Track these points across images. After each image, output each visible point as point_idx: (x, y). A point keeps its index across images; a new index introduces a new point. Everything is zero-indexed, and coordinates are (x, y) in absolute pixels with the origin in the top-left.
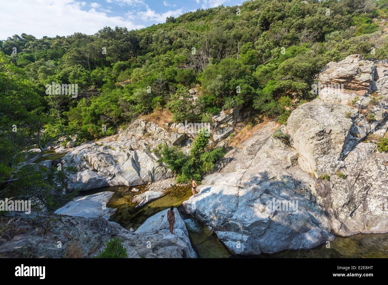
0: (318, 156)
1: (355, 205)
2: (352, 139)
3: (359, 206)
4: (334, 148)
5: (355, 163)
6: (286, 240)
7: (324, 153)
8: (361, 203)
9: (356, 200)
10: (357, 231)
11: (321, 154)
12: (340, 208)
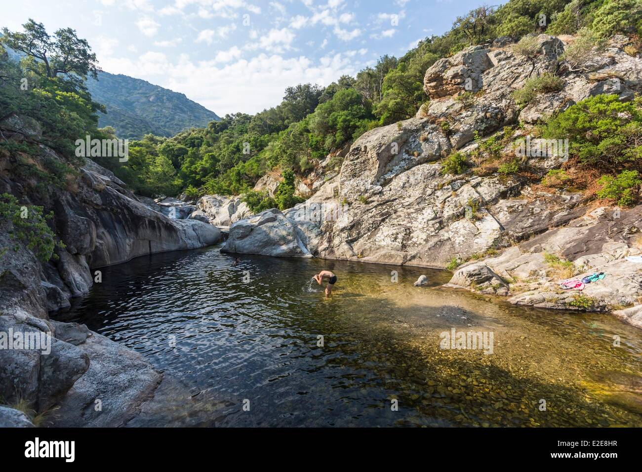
0: (345, 178)
1: (360, 231)
2: (405, 159)
3: (365, 234)
4: (370, 170)
5: (399, 189)
6: (258, 246)
7: (354, 176)
8: (369, 230)
9: (363, 226)
10: (344, 257)
11: (350, 176)
12: (337, 233)
